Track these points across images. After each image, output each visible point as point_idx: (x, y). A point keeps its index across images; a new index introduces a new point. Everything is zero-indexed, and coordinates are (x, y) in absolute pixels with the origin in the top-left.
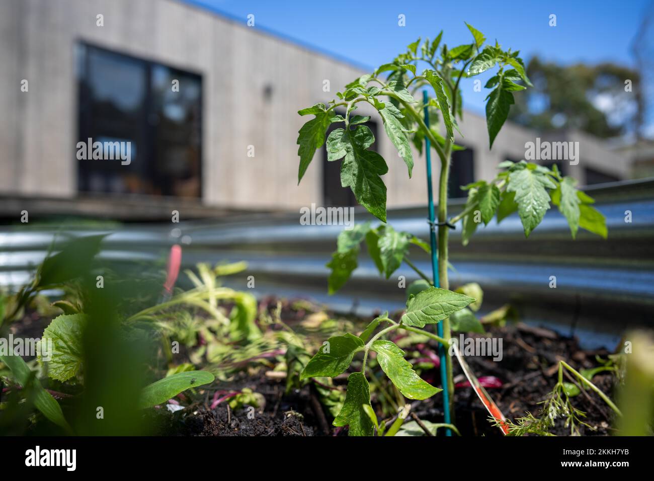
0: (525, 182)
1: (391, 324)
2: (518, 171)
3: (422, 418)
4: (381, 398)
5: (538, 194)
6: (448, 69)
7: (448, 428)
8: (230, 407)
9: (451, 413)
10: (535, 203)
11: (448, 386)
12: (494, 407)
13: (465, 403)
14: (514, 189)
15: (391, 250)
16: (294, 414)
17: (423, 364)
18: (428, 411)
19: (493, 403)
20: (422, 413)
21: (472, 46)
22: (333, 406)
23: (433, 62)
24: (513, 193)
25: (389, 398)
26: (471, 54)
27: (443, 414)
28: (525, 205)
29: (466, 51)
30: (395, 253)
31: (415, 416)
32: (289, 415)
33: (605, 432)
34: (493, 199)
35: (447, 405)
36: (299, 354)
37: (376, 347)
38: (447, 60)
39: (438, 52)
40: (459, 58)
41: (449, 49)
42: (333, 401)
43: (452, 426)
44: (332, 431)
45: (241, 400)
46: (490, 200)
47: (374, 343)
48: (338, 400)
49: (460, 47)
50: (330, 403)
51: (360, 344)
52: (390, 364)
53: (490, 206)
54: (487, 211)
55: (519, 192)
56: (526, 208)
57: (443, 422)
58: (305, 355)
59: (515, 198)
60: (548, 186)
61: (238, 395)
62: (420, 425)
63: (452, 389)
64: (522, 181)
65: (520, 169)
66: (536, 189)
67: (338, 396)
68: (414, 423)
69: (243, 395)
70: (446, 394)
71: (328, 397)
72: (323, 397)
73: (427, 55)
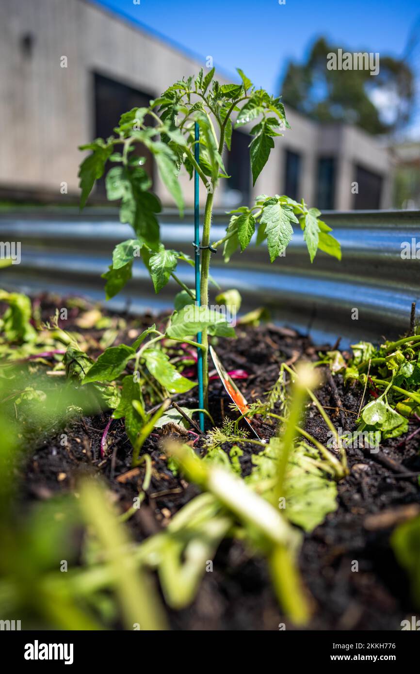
0: (275, 216)
1: (158, 335)
2: (271, 206)
3: (181, 405)
4: (149, 390)
5: (284, 227)
6: (218, 106)
7: (202, 412)
8: (16, 404)
9: (205, 401)
10: (281, 235)
11: (204, 380)
12: (239, 394)
13: (216, 392)
14: (266, 221)
15: (160, 268)
16: (75, 408)
17: (185, 361)
18: (187, 400)
19: (238, 391)
20: (182, 402)
21: (241, 87)
22: (108, 399)
23: (205, 96)
24: (265, 225)
25: (156, 389)
26: (239, 94)
27: (198, 401)
28: (273, 236)
29: (235, 90)
30: (164, 271)
31: (176, 404)
32: (71, 409)
33: (314, 408)
34: (249, 229)
35: (202, 395)
36: (77, 357)
37: (146, 355)
38: (219, 96)
39: (211, 87)
40: (228, 95)
41: (220, 85)
42: (108, 395)
43: (205, 411)
44: (107, 419)
45: (25, 397)
46: (247, 228)
47: (144, 351)
48: (113, 394)
49: (231, 85)
50: (105, 397)
51: (132, 352)
52: (157, 368)
53: (246, 234)
54: (244, 238)
55: (270, 225)
56: (273, 238)
57: (198, 407)
58: (83, 357)
59: (266, 230)
60: (293, 221)
61: (22, 394)
62: (179, 411)
63: (207, 382)
64: (273, 214)
65: (272, 204)
66: (283, 222)
67: (113, 391)
68: (175, 409)
69: (27, 393)
70: (201, 387)
71: (104, 393)
72: (100, 392)
73: (200, 88)
